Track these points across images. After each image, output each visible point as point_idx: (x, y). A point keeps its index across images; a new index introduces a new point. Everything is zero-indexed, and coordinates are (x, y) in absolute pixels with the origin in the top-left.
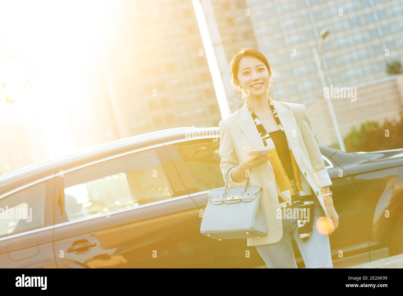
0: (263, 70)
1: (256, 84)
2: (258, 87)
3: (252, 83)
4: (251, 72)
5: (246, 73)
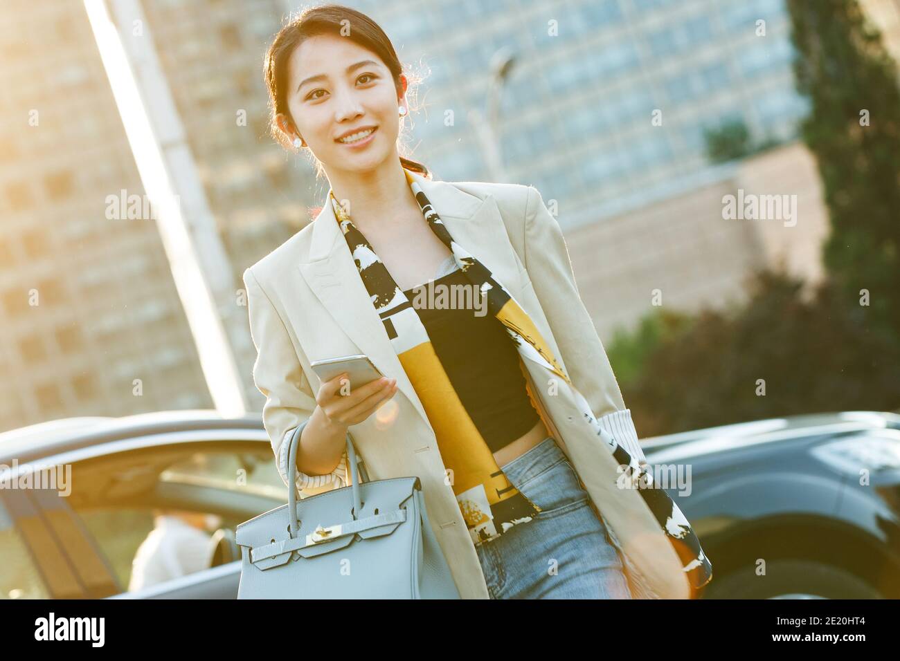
0: (376, 81)
1: (350, 133)
2: (359, 140)
3: (341, 130)
4: (332, 89)
5: (315, 96)
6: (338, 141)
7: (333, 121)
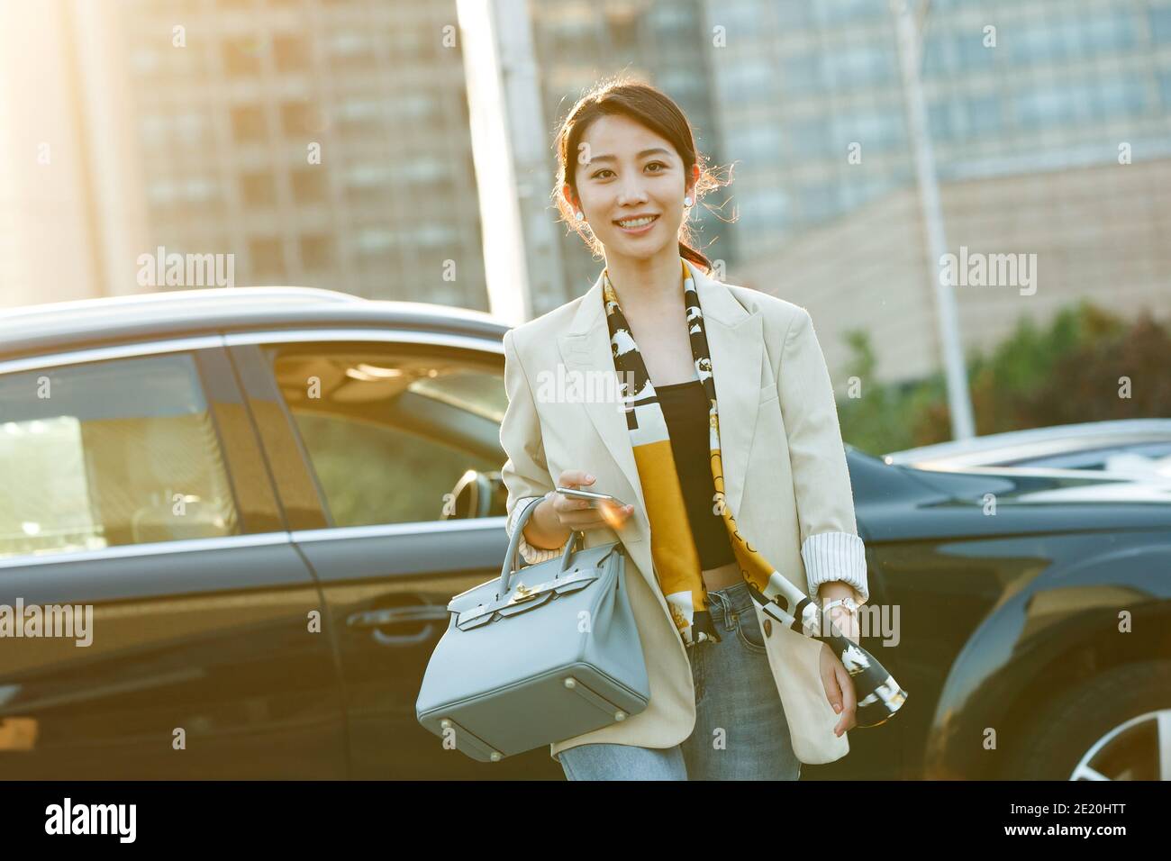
0: (665, 170)
1: (630, 219)
2: (638, 227)
3: (621, 214)
4: (620, 172)
5: (602, 175)
6: (617, 223)
7: (614, 204)
